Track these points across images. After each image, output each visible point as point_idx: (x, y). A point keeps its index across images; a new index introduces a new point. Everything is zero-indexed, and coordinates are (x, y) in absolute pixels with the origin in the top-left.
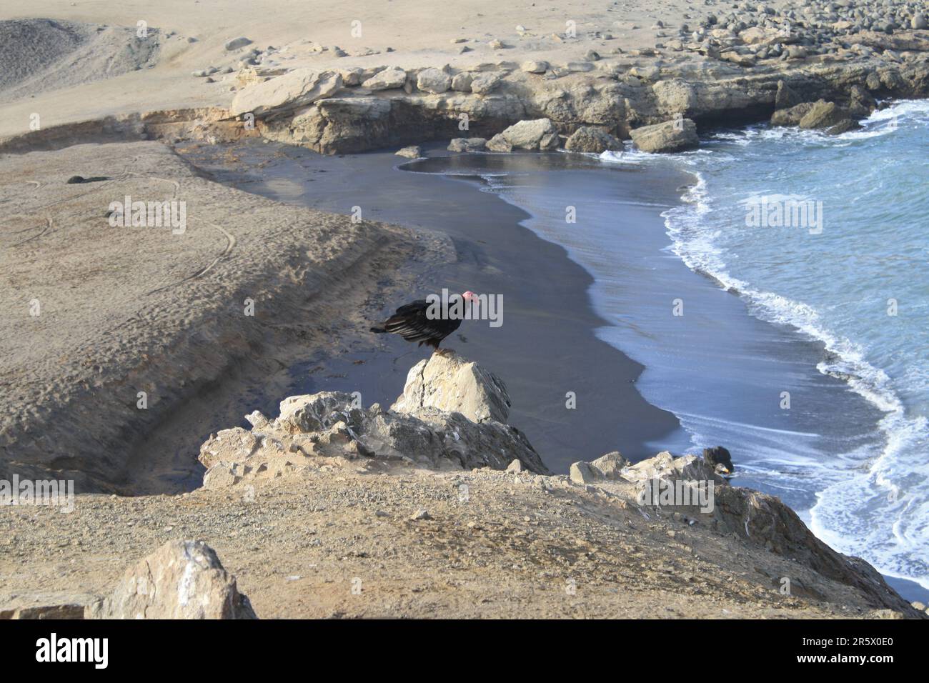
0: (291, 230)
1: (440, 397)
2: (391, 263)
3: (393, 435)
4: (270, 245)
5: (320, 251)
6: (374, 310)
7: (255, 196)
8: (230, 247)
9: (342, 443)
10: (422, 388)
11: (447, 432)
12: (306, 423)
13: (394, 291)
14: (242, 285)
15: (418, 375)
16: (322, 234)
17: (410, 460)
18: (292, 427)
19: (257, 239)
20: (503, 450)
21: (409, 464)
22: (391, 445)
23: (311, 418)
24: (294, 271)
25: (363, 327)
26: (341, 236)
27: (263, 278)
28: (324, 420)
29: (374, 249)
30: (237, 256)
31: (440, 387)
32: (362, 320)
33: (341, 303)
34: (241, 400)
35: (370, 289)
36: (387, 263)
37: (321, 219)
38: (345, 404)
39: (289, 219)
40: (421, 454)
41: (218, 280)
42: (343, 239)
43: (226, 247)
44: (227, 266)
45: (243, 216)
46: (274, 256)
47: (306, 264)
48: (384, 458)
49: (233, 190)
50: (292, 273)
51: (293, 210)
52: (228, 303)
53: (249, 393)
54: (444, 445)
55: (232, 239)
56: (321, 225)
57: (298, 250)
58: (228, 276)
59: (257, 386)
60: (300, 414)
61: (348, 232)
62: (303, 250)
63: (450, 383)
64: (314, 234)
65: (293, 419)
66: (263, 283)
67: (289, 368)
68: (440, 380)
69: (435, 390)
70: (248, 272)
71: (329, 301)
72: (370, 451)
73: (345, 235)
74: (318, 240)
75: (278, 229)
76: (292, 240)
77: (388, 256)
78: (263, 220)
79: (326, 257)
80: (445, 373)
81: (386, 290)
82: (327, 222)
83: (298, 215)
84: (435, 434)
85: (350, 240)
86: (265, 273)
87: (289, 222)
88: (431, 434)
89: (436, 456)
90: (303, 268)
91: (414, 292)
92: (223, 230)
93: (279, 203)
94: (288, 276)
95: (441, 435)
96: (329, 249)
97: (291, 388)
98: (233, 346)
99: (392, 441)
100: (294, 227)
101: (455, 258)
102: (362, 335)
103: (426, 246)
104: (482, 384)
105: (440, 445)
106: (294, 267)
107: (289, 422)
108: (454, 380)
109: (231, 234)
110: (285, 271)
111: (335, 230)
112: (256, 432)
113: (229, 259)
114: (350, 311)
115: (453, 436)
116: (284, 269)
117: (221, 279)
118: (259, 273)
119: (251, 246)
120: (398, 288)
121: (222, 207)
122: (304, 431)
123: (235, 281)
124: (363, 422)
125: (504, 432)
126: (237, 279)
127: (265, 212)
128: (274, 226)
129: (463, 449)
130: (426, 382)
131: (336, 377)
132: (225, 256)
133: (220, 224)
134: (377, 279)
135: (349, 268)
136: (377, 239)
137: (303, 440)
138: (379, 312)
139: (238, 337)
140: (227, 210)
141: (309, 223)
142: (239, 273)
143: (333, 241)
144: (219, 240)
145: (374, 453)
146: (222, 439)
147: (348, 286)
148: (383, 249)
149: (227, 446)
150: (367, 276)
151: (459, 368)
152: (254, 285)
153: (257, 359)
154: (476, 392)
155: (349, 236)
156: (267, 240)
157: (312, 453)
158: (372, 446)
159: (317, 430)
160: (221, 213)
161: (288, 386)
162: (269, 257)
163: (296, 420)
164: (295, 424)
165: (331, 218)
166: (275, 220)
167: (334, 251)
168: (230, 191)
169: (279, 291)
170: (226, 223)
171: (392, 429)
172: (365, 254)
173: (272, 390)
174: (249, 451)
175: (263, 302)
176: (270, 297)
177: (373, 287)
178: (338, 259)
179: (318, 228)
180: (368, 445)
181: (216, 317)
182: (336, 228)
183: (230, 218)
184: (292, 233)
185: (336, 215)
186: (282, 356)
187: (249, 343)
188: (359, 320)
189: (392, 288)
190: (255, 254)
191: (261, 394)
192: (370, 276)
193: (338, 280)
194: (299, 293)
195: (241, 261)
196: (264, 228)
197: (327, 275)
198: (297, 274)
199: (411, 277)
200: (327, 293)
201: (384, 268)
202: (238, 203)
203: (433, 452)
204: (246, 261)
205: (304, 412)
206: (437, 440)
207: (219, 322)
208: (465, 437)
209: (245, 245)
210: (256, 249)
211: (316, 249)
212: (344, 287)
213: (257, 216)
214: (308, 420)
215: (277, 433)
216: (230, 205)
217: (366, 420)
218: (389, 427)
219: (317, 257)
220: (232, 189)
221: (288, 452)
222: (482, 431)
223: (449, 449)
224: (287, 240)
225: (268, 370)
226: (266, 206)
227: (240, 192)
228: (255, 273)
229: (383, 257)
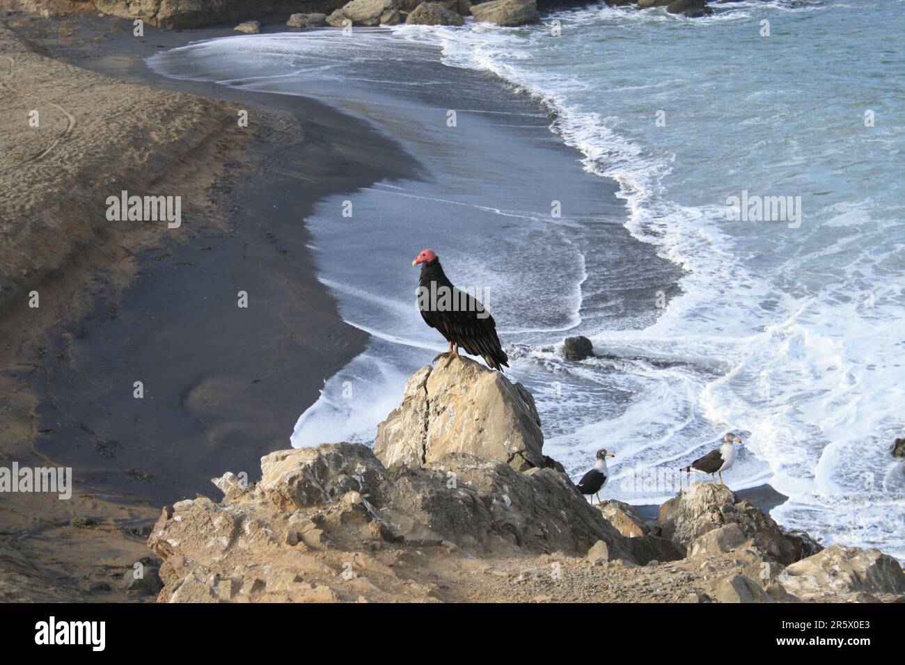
0: (134, 110)
1: (453, 418)
2: (237, 144)
3: (426, 507)
4: (112, 125)
5: (164, 131)
6: (221, 193)
7: (93, 74)
8: (71, 127)
9: (357, 524)
10: (425, 405)
11: (495, 494)
12: (304, 494)
13: (241, 173)
14: (85, 168)
15: (419, 387)
16: (165, 114)
17: (452, 545)
18: (284, 500)
19: (98, 120)
20: (563, 512)
21: (452, 551)
22: (426, 523)
23: (311, 487)
24: (138, 153)
25: (211, 211)
26: (185, 116)
27: (107, 161)
28: (328, 488)
29: (219, 130)
30: (78, 137)
31: (451, 405)
32: (209, 204)
33: (187, 186)
34: (86, 290)
35: (216, 172)
36: (233, 145)
37: (163, 99)
38: (354, 462)
39: (131, 98)
40: (465, 532)
41: (59, 163)
42: (187, 119)
43: (66, 127)
44: (68, 148)
45: (83, 94)
46: (116, 137)
47: (150, 145)
48: (416, 544)
49: (71, 67)
50: (136, 156)
51: (134, 88)
52: (70, 187)
53: (94, 282)
54: (492, 515)
55: (72, 119)
56: (164, 104)
57: (141, 131)
58: (70, 158)
59: (103, 274)
60: (296, 482)
61: (192, 112)
62: (146, 130)
63: (465, 400)
64: (157, 114)
65: (284, 489)
66: (106, 165)
67: (135, 255)
68: (451, 395)
69: (444, 409)
70: (91, 155)
71: (175, 184)
72: (398, 535)
73: (190, 115)
74: (162, 120)
75: (120, 109)
76: (134, 120)
77: (234, 137)
78: (104, 99)
79: (170, 137)
80: (458, 386)
81: (232, 172)
82: (170, 101)
83: (140, 93)
84: (480, 501)
85: (194, 120)
86: (108, 155)
87: (131, 102)
88: (475, 501)
89: (484, 534)
90: (147, 149)
91: (261, 174)
92: (62, 110)
93: (119, 81)
94: (131, 158)
95: (487, 501)
96: (173, 129)
97: (138, 276)
98: (77, 233)
99: (425, 517)
100: (137, 107)
101: (301, 139)
102: (211, 219)
103: (272, 126)
104: (510, 403)
105: (487, 516)
106: (138, 148)
107: (279, 492)
108: (470, 395)
109: (71, 113)
110: (129, 153)
111: (178, 110)
112: (232, 506)
113: (69, 141)
114: (197, 194)
115: (503, 501)
116: (128, 151)
117: (62, 162)
118: (102, 155)
119: (92, 127)
120: (244, 171)
121: (59, 85)
122: (301, 505)
123: (77, 164)
124: (381, 487)
125: (561, 484)
126: (79, 161)
127: (106, 90)
128: (115, 106)
129: (517, 519)
130: (431, 396)
131: (184, 264)
132: (65, 137)
133: (59, 103)
134: (223, 160)
135: (195, 149)
136: (222, 119)
137: (304, 524)
138: (226, 196)
139: (81, 223)
140: (66, 88)
141: (151, 103)
142: (81, 155)
143: (177, 121)
144: (58, 120)
145: (402, 537)
146: (183, 520)
147: (194, 168)
148: (228, 130)
149: (192, 531)
150: (213, 158)
151: (476, 380)
152: (97, 168)
153: (102, 245)
154: (502, 413)
155: (193, 117)
156: (108, 122)
157: (319, 545)
158: (401, 526)
159: (319, 503)
160: (58, 92)
161: (135, 275)
162: (111, 138)
163: (289, 490)
164: (288, 496)
165: (174, 98)
166: (116, 99)
167: (178, 131)
168: (68, 68)
169: (122, 174)
170: (64, 102)
171: (424, 499)
172: (210, 135)
173: (119, 279)
174: (225, 541)
175: (107, 186)
176: (114, 180)
177: (219, 169)
178: (182, 140)
179: (161, 108)
180: (393, 524)
181: (58, 202)
182: (179, 107)
183: (69, 97)
184: (134, 113)
185: (179, 94)
186: (126, 243)
187: (93, 229)
188: (206, 204)
189: (239, 170)
190: (97, 135)
191: (107, 283)
192: (216, 157)
193: (183, 162)
194: (143, 176)
195: (82, 143)
196: (105, 108)
197: (172, 157)
198: (141, 156)
199: (257, 158)
200: (172, 176)
201: (230, 149)
202: (76, 81)
203: (479, 528)
204: (87, 143)
205: (300, 479)
206: (482, 509)
207: (62, 205)
208: (517, 501)
209: (86, 125)
210: (98, 129)
211: (160, 130)
212: (190, 170)
213: (97, 95)
214: (306, 490)
215: (261, 508)
216: (68, 83)
217: (385, 483)
218: (419, 497)
219: (162, 139)
220: (69, 66)
221: (284, 544)
222: (536, 486)
223: (501, 521)
224: (129, 120)
225: (113, 257)
226: (107, 84)
227: (77, 69)
228: (97, 156)
229: (229, 138)
